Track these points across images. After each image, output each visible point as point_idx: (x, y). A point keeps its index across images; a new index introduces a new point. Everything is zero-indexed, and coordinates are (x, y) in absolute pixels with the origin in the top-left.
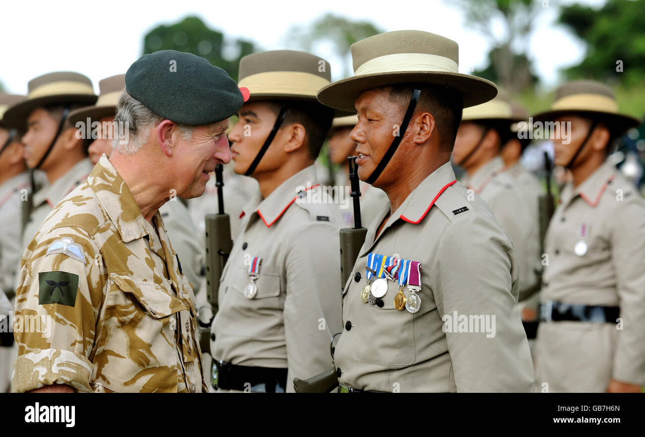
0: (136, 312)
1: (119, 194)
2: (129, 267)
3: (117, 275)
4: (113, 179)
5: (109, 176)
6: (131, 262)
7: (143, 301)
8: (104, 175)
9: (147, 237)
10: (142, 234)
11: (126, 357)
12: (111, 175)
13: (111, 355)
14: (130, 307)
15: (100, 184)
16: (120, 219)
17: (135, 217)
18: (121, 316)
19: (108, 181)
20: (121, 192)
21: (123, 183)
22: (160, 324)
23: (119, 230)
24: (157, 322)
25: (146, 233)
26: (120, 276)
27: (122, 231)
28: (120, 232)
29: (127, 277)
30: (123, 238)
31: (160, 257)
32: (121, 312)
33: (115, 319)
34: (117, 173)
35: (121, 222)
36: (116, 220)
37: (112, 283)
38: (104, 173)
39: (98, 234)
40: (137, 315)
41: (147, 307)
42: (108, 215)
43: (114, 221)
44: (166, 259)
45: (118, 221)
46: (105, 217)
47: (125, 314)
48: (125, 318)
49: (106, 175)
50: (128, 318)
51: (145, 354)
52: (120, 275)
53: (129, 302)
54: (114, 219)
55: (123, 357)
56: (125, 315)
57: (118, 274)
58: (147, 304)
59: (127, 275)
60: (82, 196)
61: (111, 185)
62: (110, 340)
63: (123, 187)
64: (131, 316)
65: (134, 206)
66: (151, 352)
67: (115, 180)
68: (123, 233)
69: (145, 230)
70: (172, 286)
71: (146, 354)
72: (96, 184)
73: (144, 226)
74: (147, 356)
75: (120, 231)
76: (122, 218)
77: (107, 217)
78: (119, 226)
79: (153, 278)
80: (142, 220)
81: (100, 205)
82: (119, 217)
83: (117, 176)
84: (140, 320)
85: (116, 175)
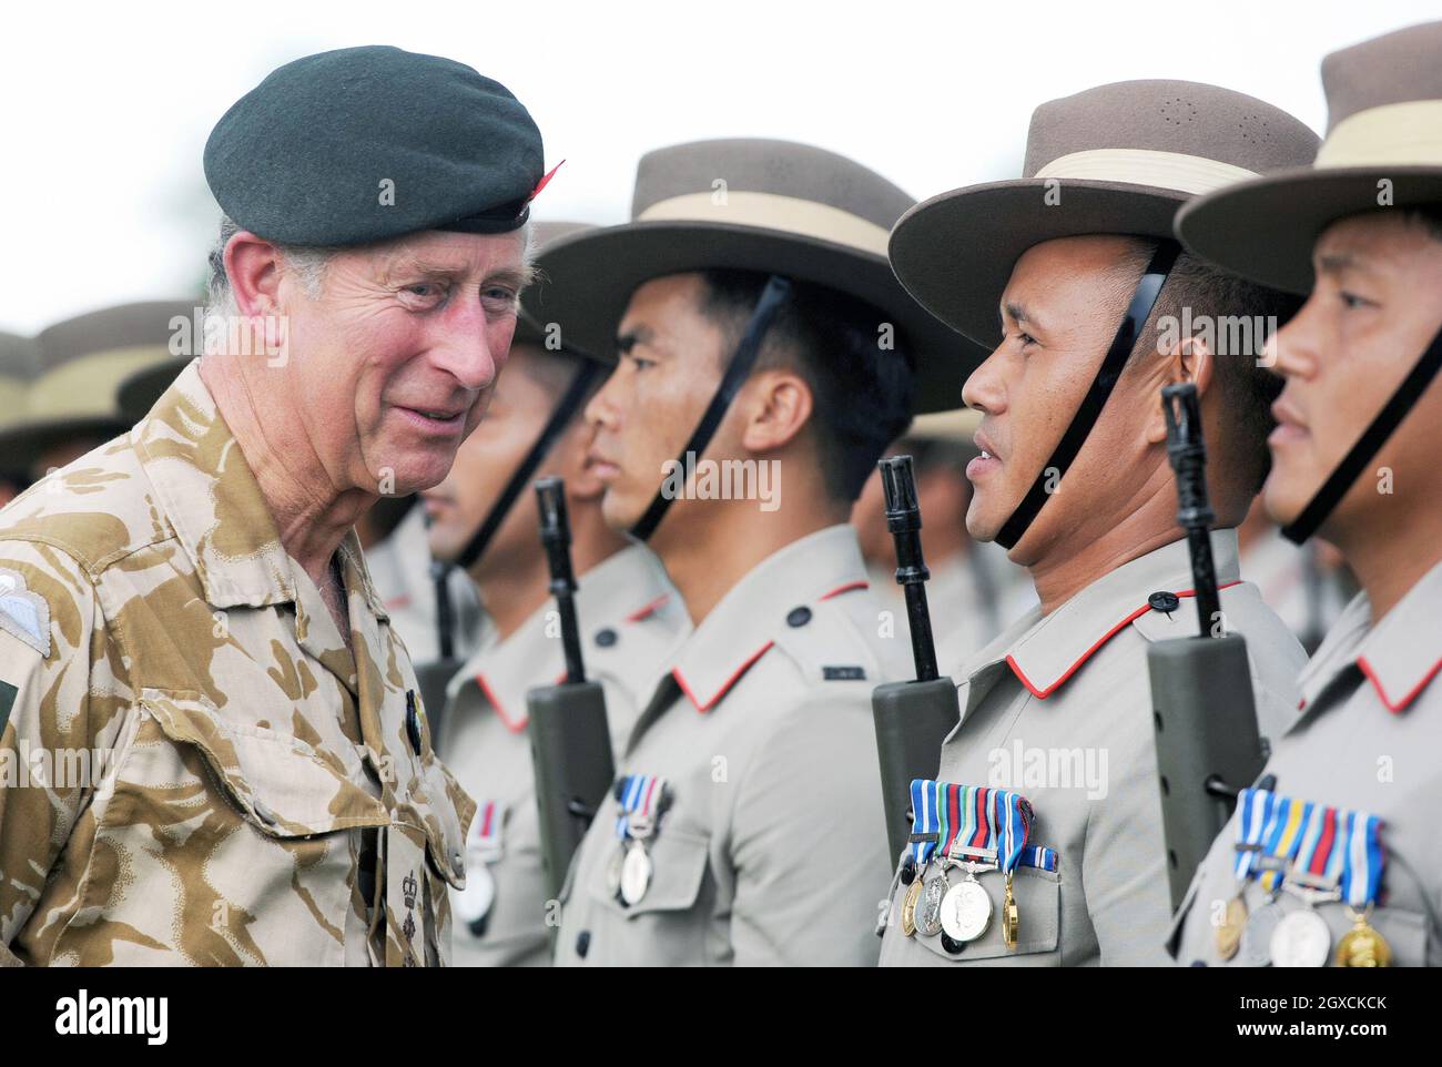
0: (211, 811)
1: (215, 474)
2: (215, 680)
3: (162, 697)
4: (202, 430)
5: (192, 418)
6: (224, 667)
7: (235, 778)
8: (176, 415)
9: (288, 608)
10: (270, 595)
11: (171, 945)
12: (198, 417)
13: (123, 938)
14: (192, 795)
15: (160, 439)
16: (208, 545)
17: (255, 544)
18: (164, 822)
19: (186, 434)
20: (221, 469)
21: (231, 442)
22: (286, 857)
23: (199, 572)
24: (278, 848)
25: (286, 595)
26: (174, 702)
27: (209, 575)
28: (201, 576)
29: (193, 706)
30: (209, 592)
31: (335, 675)
32: (163, 808)
33: (144, 830)
34: (218, 411)
35: (209, 553)
36: (194, 545)
37: (146, 717)
38: (179, 410)
39: (115, 571)
40: (213, 820)
41: (245, 799)
42: (170, 526)
43: (189, 545)
44: (357, 685)
45: (200, 549)
46: (158, 528)
47: (174, 816)
48: (174, 827)
49: (184, 417)
50: (186, 829)
51: (228, 940)
52: (173, 696)
53: (191, 779)
54: (190, 539)
55: (161, 946)
56: (177, 820)
57: (166, 694)
58: (245, 789)
59: (196, 698)
60: (101, 470)
61: (195, 445)
62: (126, 891)
63: (228, 455)
64: (195, 823)
65: (256, 511)
66: (250, 939)
67: (210, 435)
68: (212, 583)
69: (284, 588)
70: (367, 764)
71: (231, 943)
72: (151, 440)
73: (283, 576)
74: (234, 948)
75: (204, 572)
76: (214, 542)
77: (167, 533)
78: (201, 561)
79: (291, 722)
80: (275, 555)
81: (148, 498)
82: (204, 538)
83: (215, 420)
84: (223, 835)
85: (212, 416)
